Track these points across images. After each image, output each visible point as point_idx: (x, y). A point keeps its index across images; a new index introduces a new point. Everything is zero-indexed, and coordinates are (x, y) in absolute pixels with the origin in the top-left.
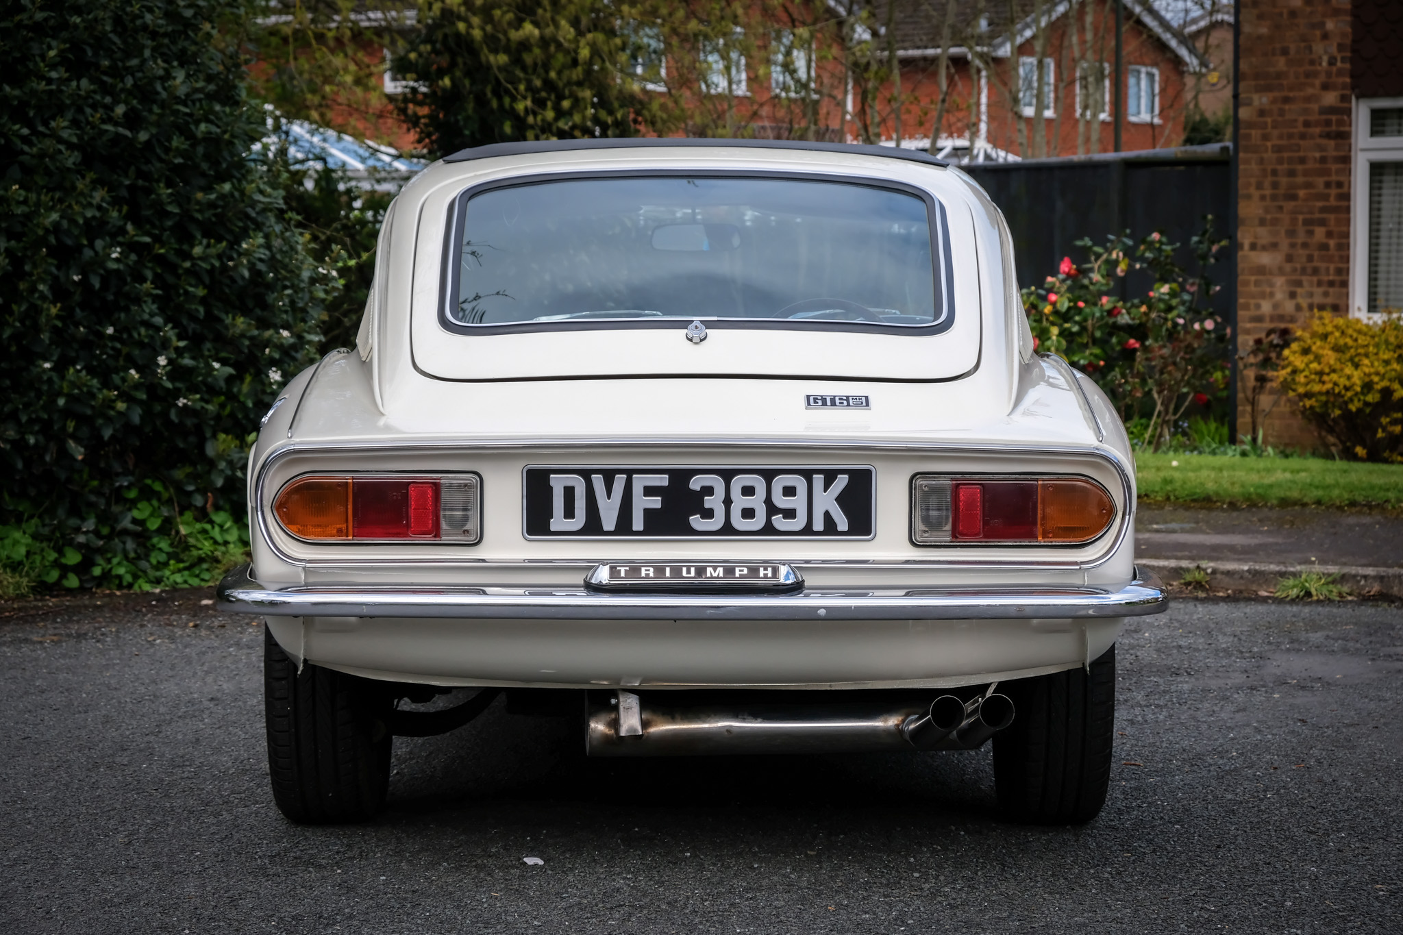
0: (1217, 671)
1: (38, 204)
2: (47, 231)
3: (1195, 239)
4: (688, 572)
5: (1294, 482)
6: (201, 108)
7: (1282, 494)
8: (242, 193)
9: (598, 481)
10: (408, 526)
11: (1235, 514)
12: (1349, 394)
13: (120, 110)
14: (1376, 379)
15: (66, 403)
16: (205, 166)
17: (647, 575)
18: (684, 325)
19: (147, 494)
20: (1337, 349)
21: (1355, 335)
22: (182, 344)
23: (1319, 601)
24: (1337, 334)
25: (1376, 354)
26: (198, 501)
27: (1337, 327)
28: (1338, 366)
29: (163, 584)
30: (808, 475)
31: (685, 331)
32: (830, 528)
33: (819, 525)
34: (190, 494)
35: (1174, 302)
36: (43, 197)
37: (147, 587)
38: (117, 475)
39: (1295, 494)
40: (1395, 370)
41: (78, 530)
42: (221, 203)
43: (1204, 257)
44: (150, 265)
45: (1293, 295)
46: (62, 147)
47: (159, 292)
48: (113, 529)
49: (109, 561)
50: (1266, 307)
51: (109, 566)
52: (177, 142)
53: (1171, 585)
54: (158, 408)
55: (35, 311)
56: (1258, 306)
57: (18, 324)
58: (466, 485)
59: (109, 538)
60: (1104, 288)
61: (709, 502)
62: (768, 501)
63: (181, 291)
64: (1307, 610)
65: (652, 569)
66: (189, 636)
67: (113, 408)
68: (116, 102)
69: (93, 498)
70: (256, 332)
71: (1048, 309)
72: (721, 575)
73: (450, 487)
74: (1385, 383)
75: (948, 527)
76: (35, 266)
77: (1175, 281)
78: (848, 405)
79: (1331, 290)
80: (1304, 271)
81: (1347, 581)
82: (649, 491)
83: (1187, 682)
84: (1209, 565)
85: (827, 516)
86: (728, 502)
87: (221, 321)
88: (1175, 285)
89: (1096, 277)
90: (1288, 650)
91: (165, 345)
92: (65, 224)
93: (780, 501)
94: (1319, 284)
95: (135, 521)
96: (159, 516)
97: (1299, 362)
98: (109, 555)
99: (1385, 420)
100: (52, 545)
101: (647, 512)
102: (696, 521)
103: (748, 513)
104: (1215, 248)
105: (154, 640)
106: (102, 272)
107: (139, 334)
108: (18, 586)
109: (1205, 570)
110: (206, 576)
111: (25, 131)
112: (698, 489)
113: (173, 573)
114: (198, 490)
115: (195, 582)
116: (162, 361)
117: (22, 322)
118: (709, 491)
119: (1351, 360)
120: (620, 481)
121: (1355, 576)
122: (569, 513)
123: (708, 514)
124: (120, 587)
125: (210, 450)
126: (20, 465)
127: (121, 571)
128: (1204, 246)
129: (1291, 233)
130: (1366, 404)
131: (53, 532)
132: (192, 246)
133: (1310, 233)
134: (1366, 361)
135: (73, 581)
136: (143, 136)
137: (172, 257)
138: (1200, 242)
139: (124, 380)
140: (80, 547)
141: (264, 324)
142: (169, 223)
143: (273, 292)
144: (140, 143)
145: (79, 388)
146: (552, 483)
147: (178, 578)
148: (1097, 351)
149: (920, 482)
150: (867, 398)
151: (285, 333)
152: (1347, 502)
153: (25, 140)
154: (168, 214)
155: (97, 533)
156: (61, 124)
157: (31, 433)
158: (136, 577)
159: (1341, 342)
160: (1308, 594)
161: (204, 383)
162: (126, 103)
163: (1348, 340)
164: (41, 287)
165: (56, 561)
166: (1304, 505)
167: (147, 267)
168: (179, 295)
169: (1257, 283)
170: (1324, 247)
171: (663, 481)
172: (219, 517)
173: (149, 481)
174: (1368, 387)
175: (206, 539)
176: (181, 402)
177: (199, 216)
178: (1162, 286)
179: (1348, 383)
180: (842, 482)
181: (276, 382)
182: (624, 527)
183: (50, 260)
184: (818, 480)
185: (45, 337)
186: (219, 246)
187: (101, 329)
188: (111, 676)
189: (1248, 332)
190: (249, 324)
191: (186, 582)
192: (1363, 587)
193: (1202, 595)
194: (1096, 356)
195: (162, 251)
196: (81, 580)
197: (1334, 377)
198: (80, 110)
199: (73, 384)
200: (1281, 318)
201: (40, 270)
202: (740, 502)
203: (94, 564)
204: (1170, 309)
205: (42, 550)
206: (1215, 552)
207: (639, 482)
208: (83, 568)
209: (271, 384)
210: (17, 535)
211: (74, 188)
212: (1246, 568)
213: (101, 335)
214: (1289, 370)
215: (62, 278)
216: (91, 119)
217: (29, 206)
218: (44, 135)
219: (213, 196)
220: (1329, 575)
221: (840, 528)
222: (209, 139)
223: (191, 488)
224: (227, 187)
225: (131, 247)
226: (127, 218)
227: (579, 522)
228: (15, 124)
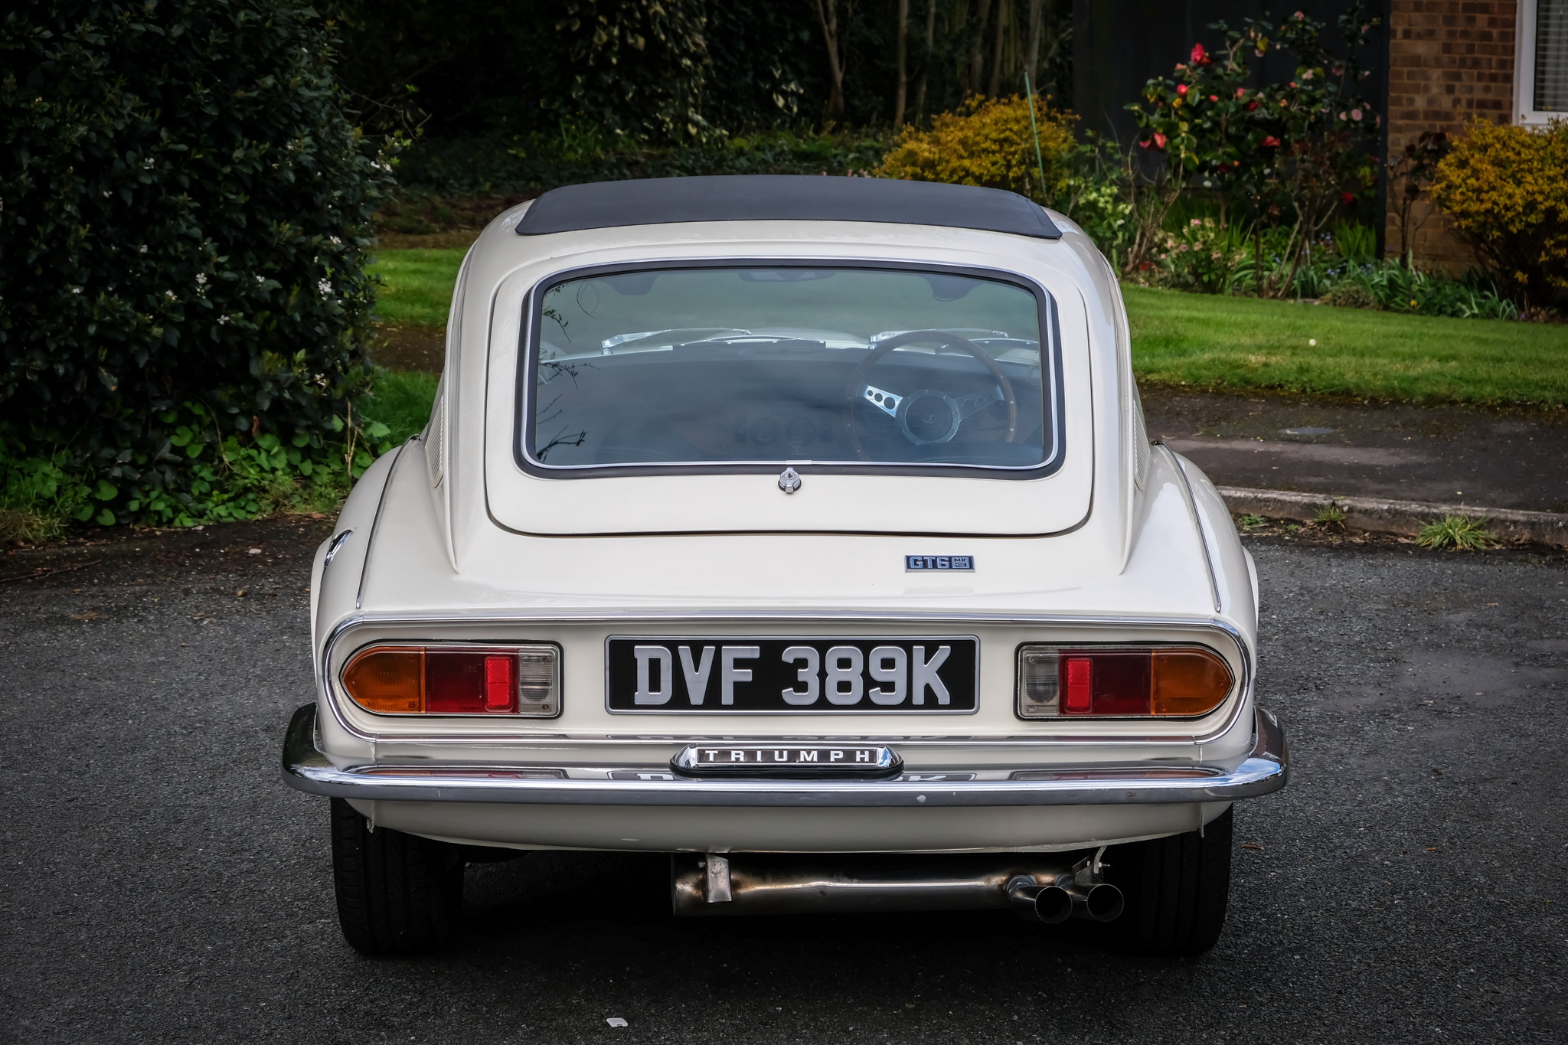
0: (1348, 683)
1: (63, 116)
2: (74, 147)
3: (1343, 17)
4: (781, 756)
5: (1442, 374)
7: (1428, 389)
8: (286, 88)
9: (685, 652)
10: (484, 700)
11: (1377, 415)
12: (1510, 214)
14: (1540, 198)
15: (98, 329)
16: (244, 58)
17: (737, 760)
18: (778, 470)
19: (187, 419)
20: (1498, 163)
21: (1518, 147)
22: (222, 259)
23: (1464, 552)
24: (1498, 146)
25: (1541, 170)
26: (243, 424)
27: (1497, 138)
28: (1499, 183)
29: (206, 517)
30: (908, 646)
31: (777, 477)
32: (931, 701)
33: (919, 698)
34: (234, 417)
35: (1318, 94)
36: (68, 108)
37: (189, 523)
38: (155, 399)
39: (1443, 390)
40: (1562, 189)
41: (112, 462)
42: (263, 99)
43: (1353, 38)
44: (187, 171)
45: (1450, 90)
46: (89, 53)
47: (197, 205)
48: (150, 458)
49: (147, 494)
50: (1420, 103)
51: (148, 500)
52: (215, 36)
53: (1303, 525)
54: (197, 326)
55: (62, 232)
56: (1411, 101)
57: (44, 247)
58: (545, 659)
59: (147, 467)
60: (1239, 80)
61: (803, 674)
62: (866, 674)
63: (221, 199)
64: (1449, 568)
65: (742, 753)
66: (238, 611)
67: (149, 334)
69: (128, 427)
70: (303, 239)
71: (1177, 102)
72: (815, 759)
73: (529, 660)
74: (1550, 203)
75: (1055, 701)
76: (61, 184)
77: (1320, 64)
78: (951, 567)
79: (1493, 85)
80: (1463, 63)
81: (1495, 527)
82: (739, 663)
83: (1315, 703)
84: (1345, 502)
85: (928, 689)
86: (822, 675)
87: (266, 227)
88: (1319, 70)
89: (1231, 65)
90: (1428, 646)
91: (205, 259)
92: (93, 135)
93: (878, 673)
94: (1480, 78)
95: (175, 450)
96: (199, 443)
97: (1455, 176)
98: (147, 488)
99: (1549, 243)
100: (85, 478)
101: (737, 685)
102: (788, 694)
103: (844, 686)
104: (1365, 28)
105: (202, 620)
106: (134, 185)
107: (176, 250)
108: (49, 528)
109: (1341, 508)
110: (253, 508)
111: (48, 34)
112: (791, 661)
113: (217, 506)
114: (242, 412)
115: (240, 515)
116: (201, 279)
117: (48, 244)
118: (803, 663)
119: (1513, 176)
120: (708, 652)
121: (1503, 521)
122: (655, 685)
123: (802, 687)
124: (159, 524)
125: (255, 370)
126: (48, 396)
127: (160, 506)
128: (1352, 27)
129: (1449, 20)
130: (1529, 225)
131: (85, 463)
132: (233, 150)
133: (1471, 20)
134: (1530, 178)
135: (108, 518)
136: (177, 31)
137: (211, 163)
138: (1349, 21)
139: (160, 301)
140: (114, 481)
141: (311, 229)
142: (207, 124)
143: (321, 193)
144: (174, 39)
145: (111, 314)
146: (637, 655)
147: (222, 511)
148: (1231, 150)
149: (1026, 654)
150: (970, 559)
151: (336, 240)
152: (1499, 401)
153: (47, 43)
154: (206, 116)
155: (133, 464)
156: (87, 27)
157: (60, 362)
158: (176, 511)
159: (1503, 155)
160: (1453, 543)
161: (248, 297)
163: (1510, 154)
164: (68, 208)
165: (89, 496)
166: (1453, 403)
167: (184, 174)
168: (220, 203)
169: (1410, 76)
170: (1486, 36)
171: (754, 652)
172: (265, 442)
173: (188, 404)
174: (1531, 206)
175: (251, 466)
176: (223, 320)
177: (239, 115)
178: (1305, 72)
179: (1508, 202)
180: (943, 654)
181: (326, 293)
182: (713, 700)
183: (78, 179)
184: (919, 651)
185: (73, 259)
186: (262, 147)
187: (134, 247)
188: (159, 686)
189: (1399, 130)
190: (296, 231)
191: (230, 514)
192: (1512, 534)
193: (1336, 540)
194: (1229, 155)
195: (199, 156)
196: (116, 516)
197: (1494, 195)
199: (104, 310)
200: (1437, 115)
201: (67, 189)
202: (835, 675)
203: (132, 498)
204: (1313, 101)
205: (75, 485)
206: (1352, 479)
207: (729, 654)
208: (118, 505)
209: (321, 295)
210: (47, 468)
211: (103, 96)
212: (1386, 507)
213: (135, 254)
214: (1443, 185)
215: (92, 196)
216: (119, 17)
217: (53, 118)
218: (69, 40)
219: (255, 94)
220: (1476, 519)
221: (940, 702)
222: (249, 27)
223: (235, 411)
224: (270, 81)
225: (165, 156)
226: (160, 122)
227: (666, 693)
228: (36, 26)
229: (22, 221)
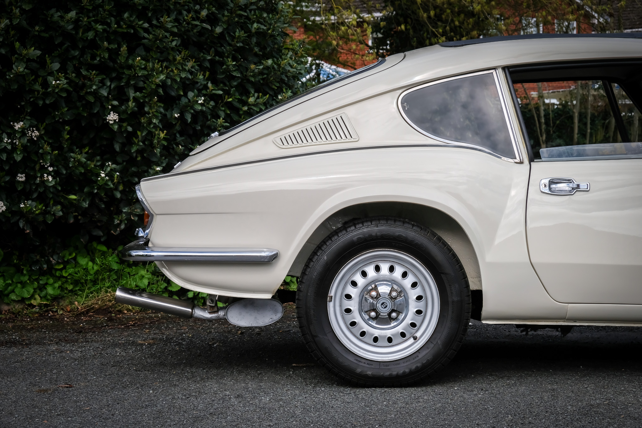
1: (153, 69)
2: (158, 86)
6: (255, 14)
8: (279, 65)
13: (204, 13)
16: (256, 49)
36: (156, 65)
42: (266, 72)
44: (222, 108)
46: (168, 34)
52: (238, 33)
55: (151, 135)
57: (141, 144)
68: (202, 9)
76: (151, 108)
92: (169, 82)
106: (192, 111)
111: (146, 25)
117: (144, 143)
132: (248, 98)
136: (218, 30)
137: (237, 104)
142: (235, 83)
144: (217, 34)
153: (146, 30)
154: (234, 77)
156: (168, 21)
162: (208, 9)
164: (154, 121)
165: (166, 288)
167: (221, 110)
177: (253, 79)
183: (159, 104)
185: (158, 151)
186: (265, 97)
195: (230, 100)
198: (180, 13)
201: (154, 110)
205: (158, 281)
211: (175, 60)
215: (169, 116)
216: (186, 18)
217: (148, 71)
218: (157, 27)
219: (261, 67)
222: (259, 33)
224: (270, 62)
225: (211, 97)
226: (208, 79)
228: (139, 21)
229: (130, 129)
